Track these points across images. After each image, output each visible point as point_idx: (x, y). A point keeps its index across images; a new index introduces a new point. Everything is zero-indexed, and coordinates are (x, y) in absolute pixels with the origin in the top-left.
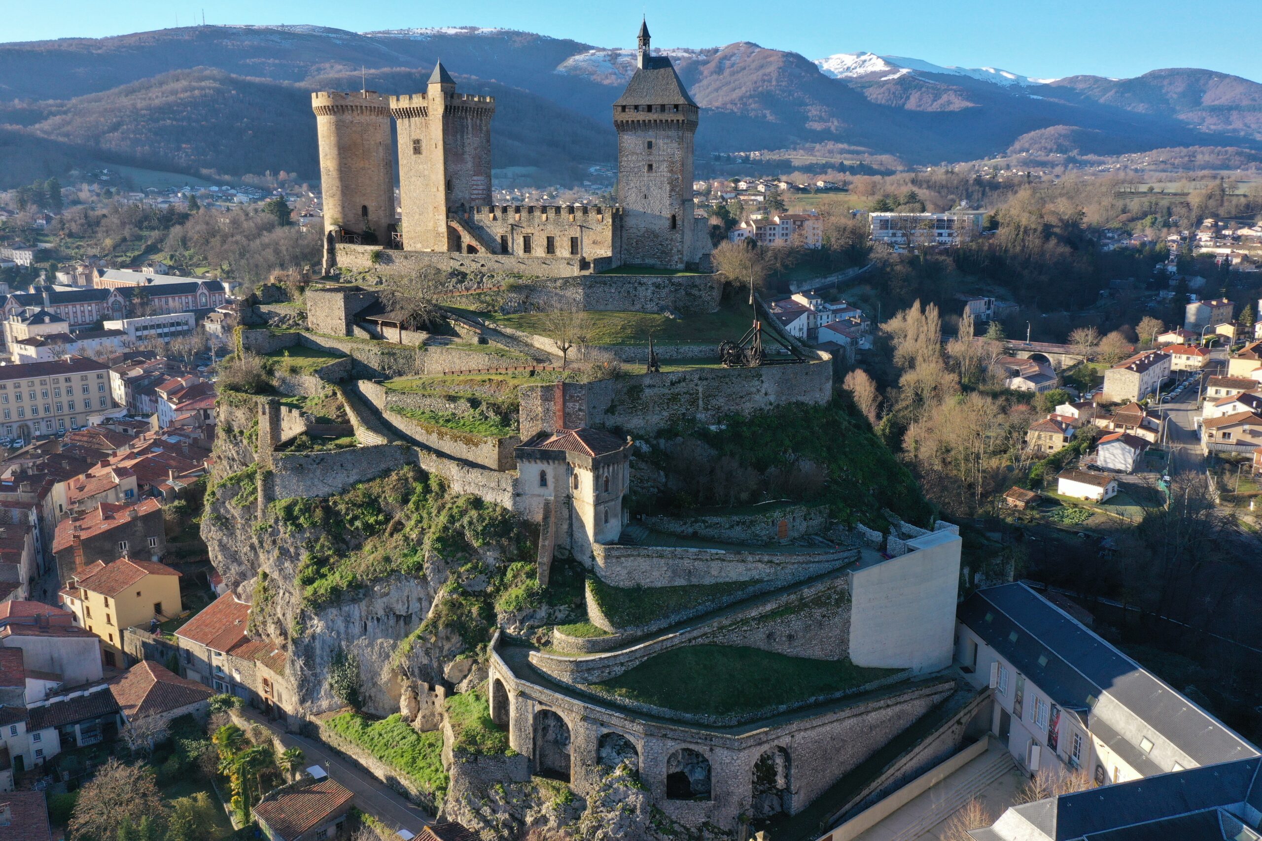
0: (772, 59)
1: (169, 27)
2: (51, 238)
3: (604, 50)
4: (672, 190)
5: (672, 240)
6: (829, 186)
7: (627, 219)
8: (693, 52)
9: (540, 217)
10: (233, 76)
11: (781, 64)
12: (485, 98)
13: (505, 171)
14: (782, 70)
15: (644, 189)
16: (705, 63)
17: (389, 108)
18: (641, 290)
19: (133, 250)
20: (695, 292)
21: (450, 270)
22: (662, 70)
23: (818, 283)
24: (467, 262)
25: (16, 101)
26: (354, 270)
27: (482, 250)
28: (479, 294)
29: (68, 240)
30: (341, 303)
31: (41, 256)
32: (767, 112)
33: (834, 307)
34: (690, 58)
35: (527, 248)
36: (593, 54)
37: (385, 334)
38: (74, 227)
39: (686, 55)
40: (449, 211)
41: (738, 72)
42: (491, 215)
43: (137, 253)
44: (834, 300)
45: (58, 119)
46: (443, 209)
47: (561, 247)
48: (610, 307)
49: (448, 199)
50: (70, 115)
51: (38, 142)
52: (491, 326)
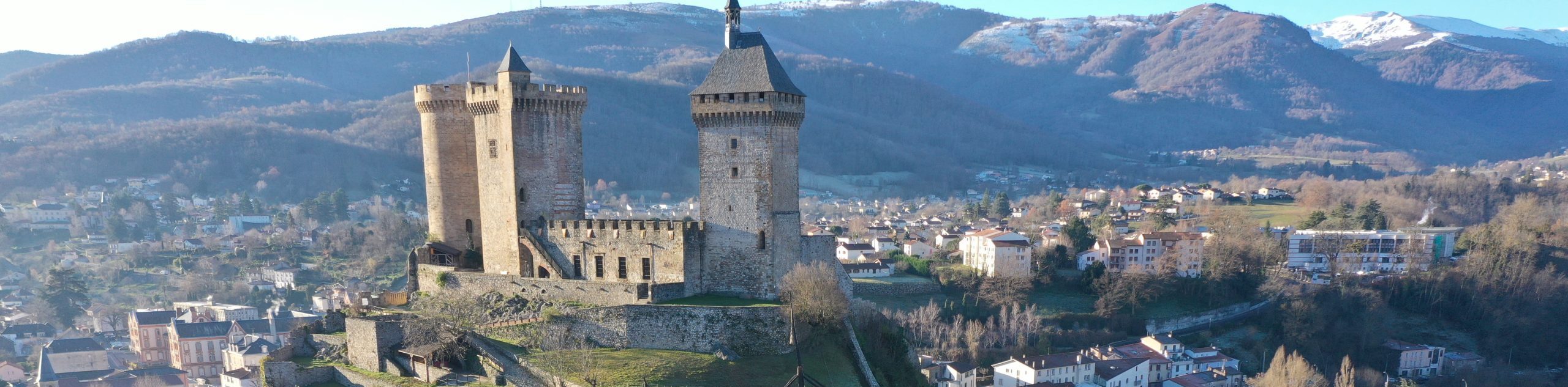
0: (1245, 26)
1: (503, 11)
2: (315, 258)
3: (1022, 20)
4: (760, 200)
5: (760, 262)
6: (1275, 194)
7: (709, 236)
8: (1139, 20)
9: (612, 234)
10: (559, 67)
11: (1258, 32)
12: (571, 89)
13: (870, 177)
14: (1257, 41)
15: (728, 198)
16: (1154, 34)
17: (464, 102)
18: (692, 323)
19: (396, 272)
20: (759, 327)
21: (512, 296)
22: (752, 49)
23: (1185, 323)
24: (528, 287)
25: (326, 102)
26: (432, 294)
27: (553, 273)
28: (524, 326)
29: (333, 260)
30: (373, 333)
31: (302, 277)
32: (1233, 97)
33: (1199, 355)
34: (1133, 28)
35: (600, 272)
36: (1007, 27)
37: (417, 371)
38: (339, 245)
39: (1129, 24)
40: (521, 224)
41: (1197, 44)
42: (564, 231)
43: (399, 275)
44: (1204, 346)
45: (364, 121)
46: (514, 223)
47: (633, 270)
48: (657, 344)
49: (519, 211)
50: (378, 117)
51: (339, 149)
52: (523, 364)
